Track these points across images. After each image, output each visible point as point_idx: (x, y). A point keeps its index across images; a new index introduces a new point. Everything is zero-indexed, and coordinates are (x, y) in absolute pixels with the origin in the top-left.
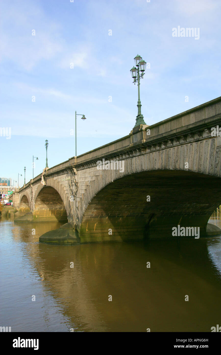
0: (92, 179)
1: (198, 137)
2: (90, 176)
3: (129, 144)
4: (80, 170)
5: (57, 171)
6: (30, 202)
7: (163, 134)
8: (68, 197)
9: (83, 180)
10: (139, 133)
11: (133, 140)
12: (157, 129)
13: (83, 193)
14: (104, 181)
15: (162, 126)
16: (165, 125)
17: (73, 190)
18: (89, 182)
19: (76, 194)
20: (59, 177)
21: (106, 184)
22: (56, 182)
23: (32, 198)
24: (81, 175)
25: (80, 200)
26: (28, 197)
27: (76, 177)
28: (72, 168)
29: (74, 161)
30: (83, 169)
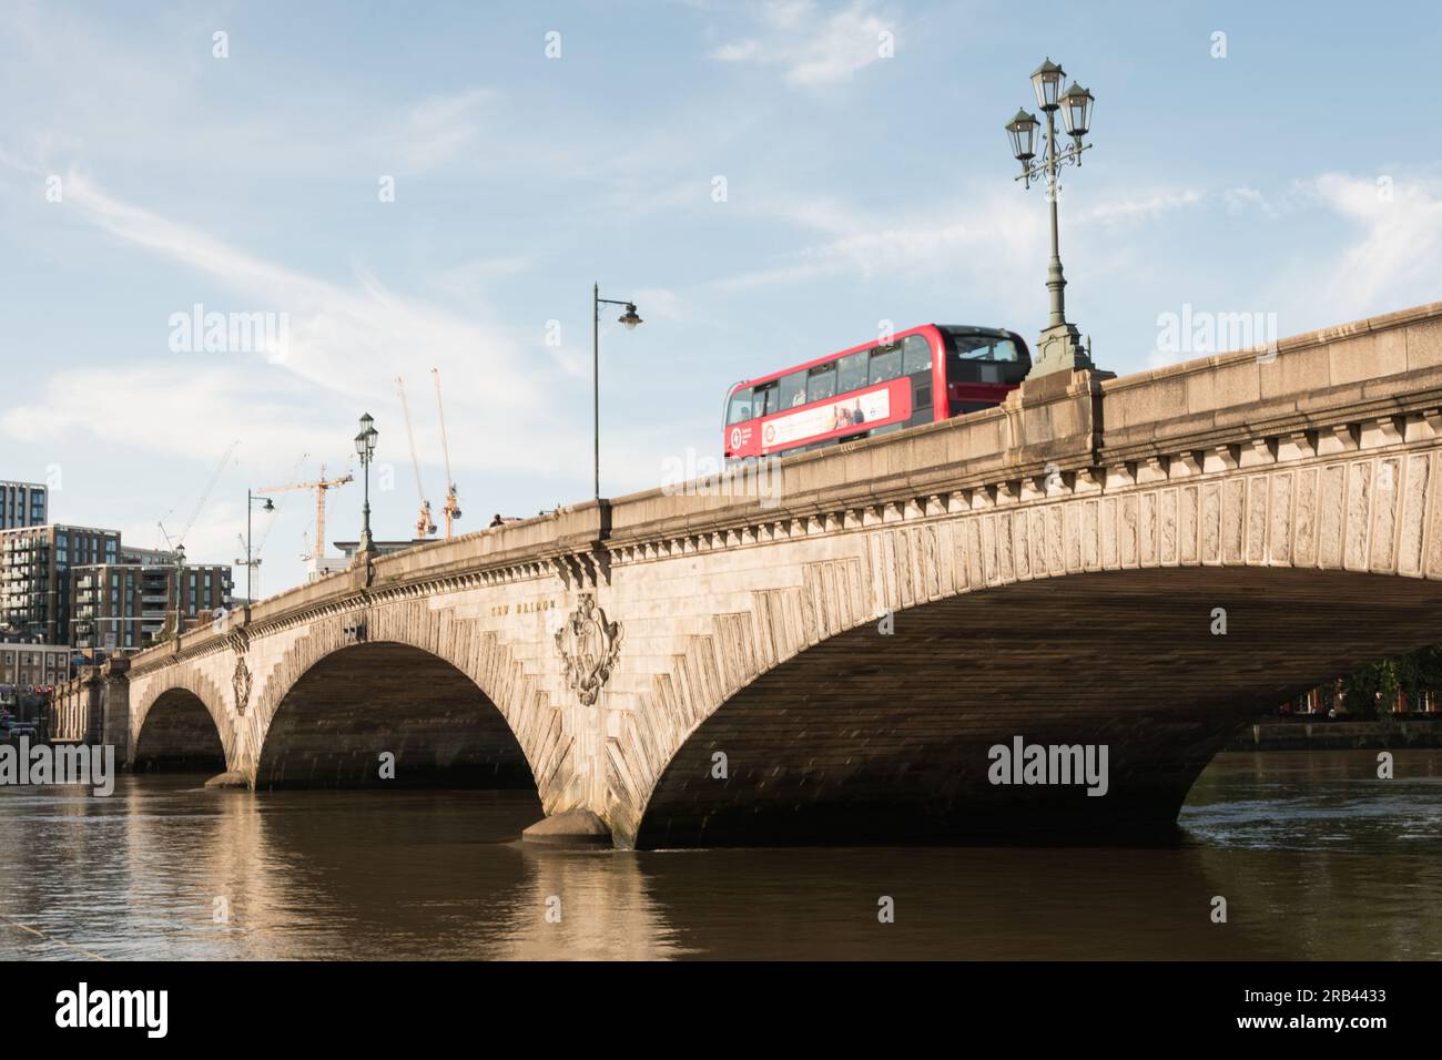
0: (730, 606)
2: (710, 592)
3: (994, 450)
4: (638, 563)
5: (461, 566)
6: (232, 722)
7: (1210, 414)
8: (539, 693)
9: (658, 613)
10: (1069, 402)
11: (1022, 434)
12: (1175, 389)
13: (661, 671)
14: (819, 613)
15: (1207, 378)
16: (1222, 376)
17: (583, 658)
18: (701, 621)
19: (606, 677)
20: (471, 593)
21: (834, 630)
22: (445, 619)
23: (246, 699)
24: (640, 588)
25: (632, 704)
26: (206, 697)
27: (605, 599)
28: (585, 557)
29: (596, 522)
30: (660, 559)
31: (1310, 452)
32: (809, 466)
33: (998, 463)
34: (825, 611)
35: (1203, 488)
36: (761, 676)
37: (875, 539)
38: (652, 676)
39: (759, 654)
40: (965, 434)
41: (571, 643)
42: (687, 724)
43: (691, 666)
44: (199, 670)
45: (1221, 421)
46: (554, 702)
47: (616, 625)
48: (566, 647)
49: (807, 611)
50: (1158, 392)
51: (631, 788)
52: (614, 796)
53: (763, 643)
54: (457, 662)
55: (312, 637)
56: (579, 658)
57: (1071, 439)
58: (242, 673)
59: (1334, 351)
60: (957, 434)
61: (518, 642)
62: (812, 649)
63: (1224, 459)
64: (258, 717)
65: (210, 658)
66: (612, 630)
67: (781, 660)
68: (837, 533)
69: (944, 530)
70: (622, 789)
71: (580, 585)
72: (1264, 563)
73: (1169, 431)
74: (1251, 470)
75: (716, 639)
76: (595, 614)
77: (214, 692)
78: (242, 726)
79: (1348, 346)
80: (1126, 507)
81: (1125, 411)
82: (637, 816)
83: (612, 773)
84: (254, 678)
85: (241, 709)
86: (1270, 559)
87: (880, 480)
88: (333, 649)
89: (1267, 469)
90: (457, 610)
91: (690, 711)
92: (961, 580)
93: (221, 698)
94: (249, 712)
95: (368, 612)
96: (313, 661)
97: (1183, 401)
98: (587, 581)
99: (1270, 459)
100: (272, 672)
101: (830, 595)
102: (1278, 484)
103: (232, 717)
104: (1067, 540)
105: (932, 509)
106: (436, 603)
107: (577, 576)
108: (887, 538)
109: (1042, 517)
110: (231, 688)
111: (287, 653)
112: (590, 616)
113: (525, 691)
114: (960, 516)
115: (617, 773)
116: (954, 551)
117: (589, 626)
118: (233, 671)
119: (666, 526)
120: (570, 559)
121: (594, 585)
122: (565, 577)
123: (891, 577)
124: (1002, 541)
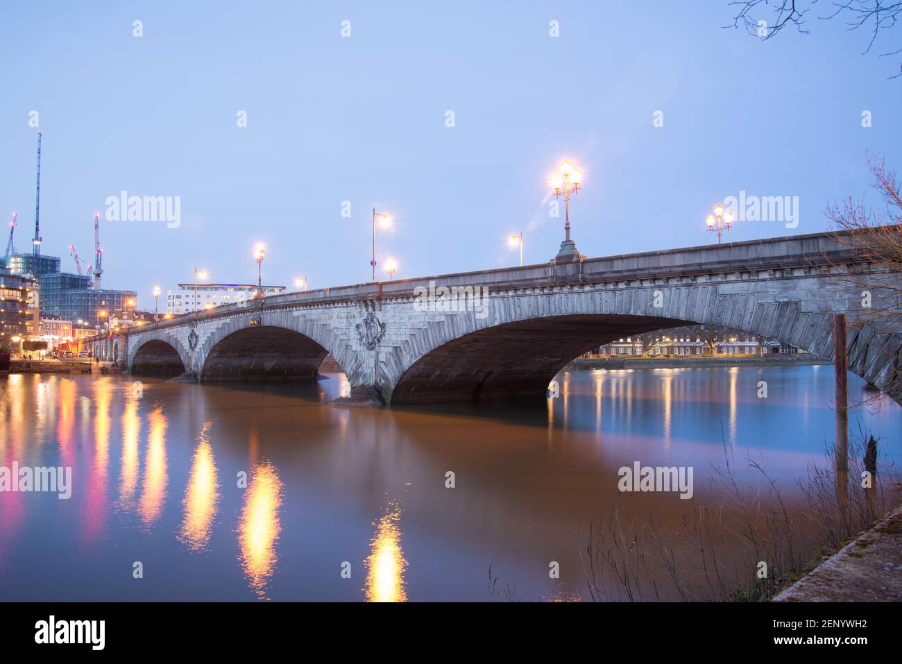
0: (435, 319)
1: (690, 282)
2: (426, 315)
3: (543, 276)
4: (395, 303)
5: (309, 301)
6: (187, 353)
7: (621, 272)
8: (347, 346)
9: (403, 321)
10: (572, 265)
11: (555, 272)
12: (609, 263)
13: (404, 339)
14: (473, 323)
15: (620, 261)
16: (625, 261)
17: (369, 335)
18: (422, 324)
19: (379, 341)
20: (314, 311)
21: (479, 328)
22: (301, 319)
23: (195, 345)
24: (395, 312)
25: (391, 350)
26: (173, 343)
27: (379, 315)
28: (372, 301)
29: (376, 289)
30: (404, 303)
31: (653, 284)
32: (469, 277)
33: (546, 281)
34: (475, 323)
35: (618, 292)
36: (447, 343)
37: (496, 301)
38: (400, 342)
39: (447, 335)
40: (532, 271)
41: (363, 330)
42: (416, 357)
43: (418, 338)
44: (169, 333)
45: (625, 274)
46: (354, 349)
47: (384, 324)
48: (361, 331)
49: (468, 322)
50: (604, 263)
51: (390, 377)
52: (382, 380)
53: (449, 332)
54: (307, 334)
55: (232, 323)
56: (367, 335)
57: (573, 275)
58: (193, 335)
59: (661, 257)
60: (529, 271)
61: (337, 328)
62: (469, 334)
63: (626, 284)
64: (202, 351)
65: (175, 329)
66: (383, 326)
67: (457, 337)
69: (524, 300)
70: (386, 379)
71: (367, 310)
72: (637, 314)
73: (607, 275)
74: (633, 288)
75: (429, 330)
76: (375, 320)
77: (178, 342)
78: (194, 355)
79: (666, 256)
80: (591, 297)
81: (592, 268)
82: (393, 387)
83: (381, 373)
84: (200, 337)
85: (192, 348)
86: (639, 313)
87: (498, 282)
88: (242, 327)
89: (640, 288)
90: (307, 316)
91: (417, 352)
92: (530, 315)
93: (181, 344)
94: (197, 350)
95: (262, 316)
96: (232, 331)
97: (612, 267)
98: (370, 309)
99: (640, 286)
100: (209, 335)
102: (642, 292)
103: (187, 351)
104: (570, 304)
105: (519, 293)
106: (296, 313)
107: (366, 306)
108: (501, 301)
109: (561, 298)
110: (187, 341)
111: (218, 329)
112: (372, 321)
113: (340, 345)
114: (530, 295)
115: (384, 372)
116: (527, 306)
117: (372, 324)
118: (188, 334)
119: (407, 292)
120: (365, 301)
121: (374, 310)
122: (360, 307)
123: (503, 313)
124: (546, 304)
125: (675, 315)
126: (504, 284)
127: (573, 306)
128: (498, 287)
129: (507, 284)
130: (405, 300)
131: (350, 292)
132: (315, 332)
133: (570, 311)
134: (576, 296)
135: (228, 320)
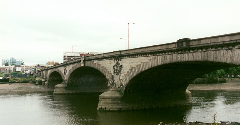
0: (138, 64)
1: (232, 48)
2: (135, 62)
4: (125, 58)
5: (99, 58)
6: (64, 76)
7: (204, 44)
8: (110, 73)
9: (128, 64)
12: (199, 41)
15: (203, 40)
16: (205, 40)
17: (117, 69)
18: (134, 66)
19: (120, 72)
20: (100, 61)
21: (152, 67)
22: (96, 64)
23: (66, 73)
25: (124, 75)
26: (60, 72)
27: (120, 62)
28: (118, 57)
29: (119, 53)
30: (128, 58)
31: (216, 49)
33: (176, 49)
34: (151, 65)
35: (203, 53)
37: (158, 57)
38: (127, 72)
40: (171, 45)
42: (132, 77)
43: (132, 71)
44: (59, 69)
46: (112, 74)
47: (121, 65)
48: (114, 68)
49: (149, 65)
51: (124, 85)
53: (143, 68)
54: (98, 69)
57: (186, 46)
58: (65, 70)
59: (220, 38)
61: (107, 67)
63: (206, 49)
64: (68, 75)
68: (153, 56)
69: (168, 56)
70: (122, 85)
71: (116, 61)
73: (198, 46)
74: (208, 51)
75: (136, 68)
77: (61, 72)
78: (66, 76)
79: (222, 37)
80: (192, 54)
81: (192, 43)
82: (124, 88)
84: (67, 70)
85: (65, 74)
87: (159, 50)
90: (98, 63)
92: (170, 61)
96: (76, 68)
98: (117, 60)
99: (211, 50)
100: (70, 70)
101: (152, 63)
102: (212, 52)
104: (184, 57)
105: (166, 54)
106: (95, 62)
107: (116, 59)
108: (160, 56)
109: (181, 55)
110: (64, 72)
111: (72, 67)
112: (118, 64)
113: (108, 73)
114: (170, 54)
115: (121, 83)
116: (169, 58)
117: (118, 66)
118: (64, 69)
119: (129, 54)
120: (116, 58)
121: (119, 61)
122: (114, 60)
123: (161, 61)
124: (176, 57)
125: (225, 62)
126: (161, 50)
127: (186, 58)
128: (159, 52)
129: (162, 50)
130: (128, 57)
131: (111, 54)
132: (100, 69)
133: (184, 60)
134: (186, 54)
135: (75, 65)
